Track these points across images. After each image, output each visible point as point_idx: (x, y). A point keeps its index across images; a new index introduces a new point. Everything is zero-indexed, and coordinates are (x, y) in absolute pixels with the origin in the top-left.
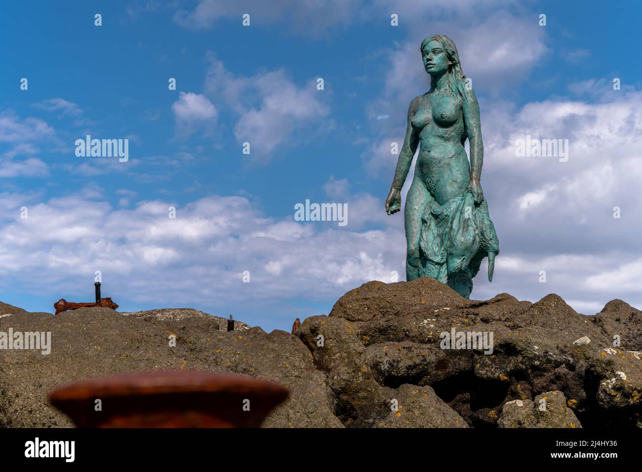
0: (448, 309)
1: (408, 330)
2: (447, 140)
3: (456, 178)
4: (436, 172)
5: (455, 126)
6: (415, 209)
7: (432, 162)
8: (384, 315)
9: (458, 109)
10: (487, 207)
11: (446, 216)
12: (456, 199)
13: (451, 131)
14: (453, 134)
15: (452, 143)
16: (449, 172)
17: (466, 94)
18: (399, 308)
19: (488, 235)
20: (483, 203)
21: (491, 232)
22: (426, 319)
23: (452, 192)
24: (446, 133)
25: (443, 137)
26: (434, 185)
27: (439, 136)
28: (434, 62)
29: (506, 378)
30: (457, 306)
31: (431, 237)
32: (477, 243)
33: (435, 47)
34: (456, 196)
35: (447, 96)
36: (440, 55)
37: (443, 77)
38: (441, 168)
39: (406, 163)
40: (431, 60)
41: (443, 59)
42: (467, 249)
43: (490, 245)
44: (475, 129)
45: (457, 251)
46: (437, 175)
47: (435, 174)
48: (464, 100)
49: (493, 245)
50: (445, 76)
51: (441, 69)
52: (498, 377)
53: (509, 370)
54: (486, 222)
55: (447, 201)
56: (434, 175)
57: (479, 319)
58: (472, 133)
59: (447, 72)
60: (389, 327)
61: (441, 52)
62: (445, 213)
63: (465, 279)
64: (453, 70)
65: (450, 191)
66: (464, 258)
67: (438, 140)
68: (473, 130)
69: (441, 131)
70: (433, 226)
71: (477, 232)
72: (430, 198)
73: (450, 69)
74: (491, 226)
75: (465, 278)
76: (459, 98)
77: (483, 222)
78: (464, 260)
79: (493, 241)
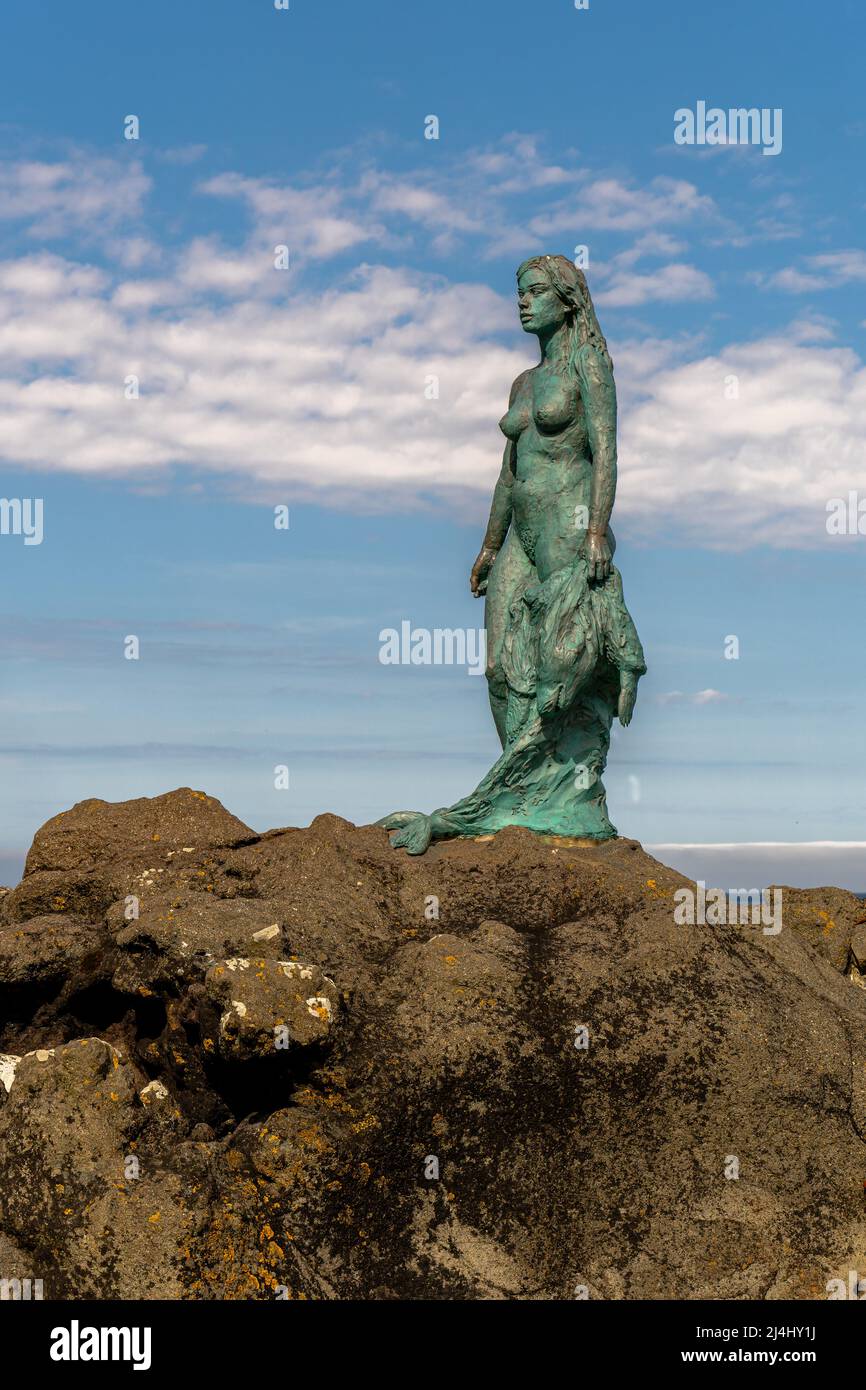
0: (189, 850)
1: (116, 889)
2: (554, 457)
3: (565, 531)
4: (534, 519)
5: (569, 431)
6: (499, 590)
7: (526, 502)
8: (95, 859)
9: (572, 398)
10: (620, 585)
11: (542, 604)
12: (563, 573)
13: (562, 442)
14: (565, 446)
15: (564, 463)
16: (555, 520)
17: (584, 369)
18: (117, 847)
19: (618, 638)
20: (612, 577)
21: (622, 632)
22: (148, 868)
23: (557, 558)
24: (552, 446)
25: (547, 453)
26: (531, 544)
27: (539, 452)
28: (532, 310)
29: (150, 993)
30: (211, 844)
31: (520, 645)
32: (590, 656)
33: (534, 282)
34: (563, 566)
35: (556, 374)
36: (544, 296)
37: (555, 337)
38: (542, 513)
39: (505, 499)
40: (526, 307)
41: (548, 303)
42: (565, 669)
43: (621, 657)
44: (600, 437)
45: (547, 674)
46: (536, 526)
47: (532, 523)
48: (581, 381)
49: (627, 659)
50: (559, 334)
51: (547, 323)
52: (138, 991)
53: (151, 979)
54: (615, 614)
55: (549, 575)
56: (531, 527)
57: (220, 871)
58: (594, 446)
59: (565, 326)
60: (91, 882)
61: (545, 289)
62: (541, 600)
63: (586, 721)
64: (575, 323)
65: (554, 556)
66: (561, 687)
67: (538, 460)
68: (597, 440)
69: (543, 441)
70: (525, 623)
71: (589, 636)
72: (528, 569)
73: (569, 319)
74: (626, 621)
75: (586, 718)
76: (575, 378)
77: (608, 616)
78: (563, 690)
79: (629, 649)
